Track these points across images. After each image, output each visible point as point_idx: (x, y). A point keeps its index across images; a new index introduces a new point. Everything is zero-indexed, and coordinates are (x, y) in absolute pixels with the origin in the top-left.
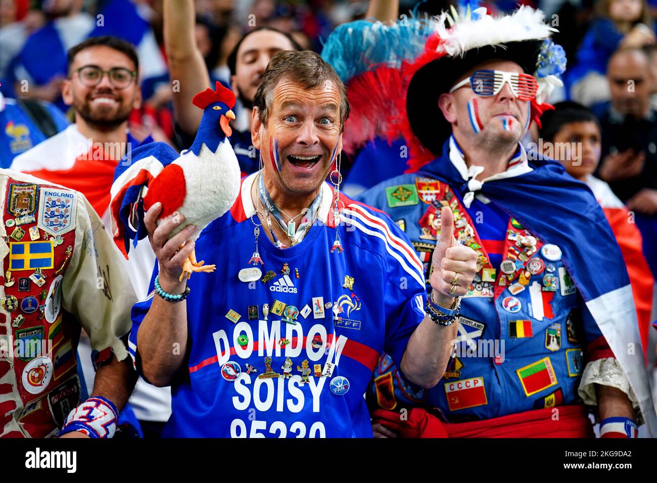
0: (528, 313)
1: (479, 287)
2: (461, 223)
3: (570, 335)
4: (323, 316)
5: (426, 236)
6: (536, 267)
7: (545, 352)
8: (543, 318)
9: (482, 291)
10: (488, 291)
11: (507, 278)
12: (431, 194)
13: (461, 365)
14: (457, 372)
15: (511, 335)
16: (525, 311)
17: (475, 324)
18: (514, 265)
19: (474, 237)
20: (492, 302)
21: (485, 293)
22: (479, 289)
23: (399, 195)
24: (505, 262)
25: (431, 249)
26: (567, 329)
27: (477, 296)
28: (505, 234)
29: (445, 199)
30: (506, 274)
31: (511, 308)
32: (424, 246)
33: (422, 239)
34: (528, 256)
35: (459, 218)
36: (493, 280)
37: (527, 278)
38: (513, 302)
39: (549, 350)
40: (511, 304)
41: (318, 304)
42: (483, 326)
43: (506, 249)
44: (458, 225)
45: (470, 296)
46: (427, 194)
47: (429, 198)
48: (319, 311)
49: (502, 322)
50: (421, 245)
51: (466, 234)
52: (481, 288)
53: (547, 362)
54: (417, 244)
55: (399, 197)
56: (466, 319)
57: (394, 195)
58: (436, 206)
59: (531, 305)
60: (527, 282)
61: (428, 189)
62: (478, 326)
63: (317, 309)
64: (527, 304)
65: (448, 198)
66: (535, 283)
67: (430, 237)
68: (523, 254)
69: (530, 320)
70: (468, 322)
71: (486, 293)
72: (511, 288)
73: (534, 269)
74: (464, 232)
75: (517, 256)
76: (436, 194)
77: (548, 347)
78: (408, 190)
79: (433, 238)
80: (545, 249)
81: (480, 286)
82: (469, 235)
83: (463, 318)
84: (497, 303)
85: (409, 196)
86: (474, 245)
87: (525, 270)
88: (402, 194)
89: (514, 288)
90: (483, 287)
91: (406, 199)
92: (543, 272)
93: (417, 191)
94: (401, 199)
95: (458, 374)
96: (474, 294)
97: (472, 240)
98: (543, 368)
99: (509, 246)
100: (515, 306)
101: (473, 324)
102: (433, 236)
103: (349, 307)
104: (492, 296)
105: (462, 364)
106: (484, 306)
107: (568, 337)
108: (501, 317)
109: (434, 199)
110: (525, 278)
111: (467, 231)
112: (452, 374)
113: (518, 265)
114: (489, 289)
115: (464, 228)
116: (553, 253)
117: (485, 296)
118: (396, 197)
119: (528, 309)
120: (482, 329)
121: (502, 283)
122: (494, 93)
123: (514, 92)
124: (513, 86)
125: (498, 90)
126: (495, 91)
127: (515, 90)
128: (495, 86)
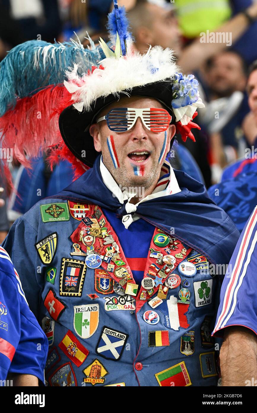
0: (165, 325)
1: (122, 301)
2: (108, 240)
3: (204, 340)
5: (77, 252)
6: (173, 282)
7: (181, 356)
8: (179, 328)
9: (125, 305)
10: (130, 304)
11: (147, 293)
12: (82, 212)
13: (106, 373)
14: (102, 379)
15: (150, 345)
16: (163, 322)
17: (119, 334)
18: (153, 281)
19: (119, 253)
20: (133, 315)
21: (127, 306)
22: (122, 303)
23: (52, 212)
24: (145, 278)
25: (81, 265)
26: (201, 335)
27: (121, 309)
28: (147, 252)
29: (94, 217)
30: (146, 290)
31: (151, 321)
32: (75, 262)
33: (73, 255)
34: (167, 273)
35: (107, 235)
36: (135, 295)
37: (165, 293)
38: (153, 314)
39: (183, 354)
40: (151, 317)
42: (125, 336)
43: (148, 266)
44: (106, 241)
45: (114, 309)
46: (77, 212)
47: (80, 216)
49: (142, 333)
50: (72, 261)
51: (112, 251)
52: (124, 302)
53: (182, 365)
54: (68, 260)
55: (52, 213)
56: (111, 331)
57: (47, 211)
58: (86, 223)
59: (168, 317)
60: (165, 296)
61: (79, 207)
62: (121, 336)
64: (165, 316)
65: (97, 216)
66: (172, 297)
67: (80, 253)
68: (162, 271)
69: (167, 330)
70: (112, 332)
71: (129, 306)
72: (151, 303)
73: (172, 284)
74: (111, 249)
75: (157, 272)
76: (85, 211)
77: (183, 353)
78: (60, 208)
79: (83, 254)
80: (182, 266)
81: (123, 299)
82: (116, 252)
83: (108, 330)
84: (138, 315)
85: (61, 212)
86: (119, 261)
87: (164, 285)
88: (55, 210)
89: (154, 302)
90: (126, 301)
91: (58, 215)
92: (179, 287)
93: (69, 209)
94: (53, 216)
95: (103, 380)
96: (118, 307)
97: (118, 257)
98: (179, 371)
99: (150, 264)
100: (155, 318)
101: (117, 335)
102: (82, 252)
104: (134, 309)
105: (107, 371)
106: (127, 319)
107: (202, 341)
108: (141, 328)
109: (84, 216)
110: (163, 293)
111: (114, 248)
112: (98, 380)
113: (157, 282)
114: (131, 303)
115: (111, 244)
116: (189, 269)
117: (127, 309)
118: (50, 213)
119: (165, 321)
120: (125, 339)
121: (143, 298)
122: (128, 129)
123: (147, 126)
124: (145, 121)
125: (131, 126)
126: (129, 127)
127: (147, 124)
128: (128, 122)
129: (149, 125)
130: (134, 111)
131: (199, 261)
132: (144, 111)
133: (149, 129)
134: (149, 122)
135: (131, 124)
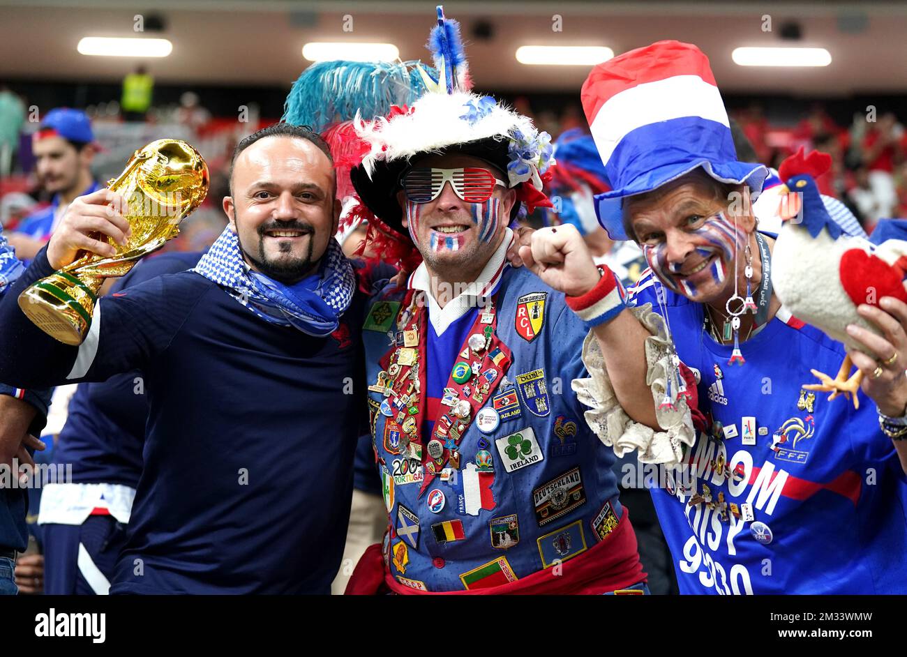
4: (753, 442)
8: (479, 511)
9: (415, 473)
15: (438, 540)
17: (413, 516)
21: (417, 476)
27: (408, 481)
33: (371, 391)
40: (434, 501)
41: (748, 426)
48: (748, 435)
52: (415, 467)
53: (502, 561)
56: (405, 509)
59: (463, 496)
62: (415, 519)
63: (747, 432)
64: (457, 496)
69: (461, 518)
77: (496, 546)
88: (382, 313)
94: (376, 321)
100: (438, 503)
101: (410, 517)
103: (798, 434)
116: (489, 420)
119: (458, 504)
120: (418, 524)
122: (433, 198)
123: (459, 194)
124: (456, 186)
125: (437, 194)
126: (434, 195)
127: (459, 191)
128: (433, 189)
129: (463, 193)
130: (441, 173)
131: (506, 403)
132: (454, 173)
133: (463, 198)
134: (462, 188)
135: (437, 191)
